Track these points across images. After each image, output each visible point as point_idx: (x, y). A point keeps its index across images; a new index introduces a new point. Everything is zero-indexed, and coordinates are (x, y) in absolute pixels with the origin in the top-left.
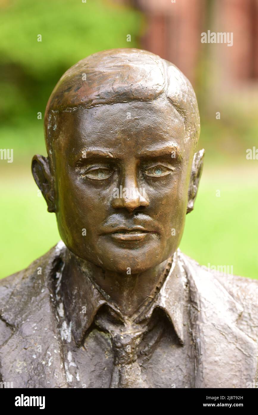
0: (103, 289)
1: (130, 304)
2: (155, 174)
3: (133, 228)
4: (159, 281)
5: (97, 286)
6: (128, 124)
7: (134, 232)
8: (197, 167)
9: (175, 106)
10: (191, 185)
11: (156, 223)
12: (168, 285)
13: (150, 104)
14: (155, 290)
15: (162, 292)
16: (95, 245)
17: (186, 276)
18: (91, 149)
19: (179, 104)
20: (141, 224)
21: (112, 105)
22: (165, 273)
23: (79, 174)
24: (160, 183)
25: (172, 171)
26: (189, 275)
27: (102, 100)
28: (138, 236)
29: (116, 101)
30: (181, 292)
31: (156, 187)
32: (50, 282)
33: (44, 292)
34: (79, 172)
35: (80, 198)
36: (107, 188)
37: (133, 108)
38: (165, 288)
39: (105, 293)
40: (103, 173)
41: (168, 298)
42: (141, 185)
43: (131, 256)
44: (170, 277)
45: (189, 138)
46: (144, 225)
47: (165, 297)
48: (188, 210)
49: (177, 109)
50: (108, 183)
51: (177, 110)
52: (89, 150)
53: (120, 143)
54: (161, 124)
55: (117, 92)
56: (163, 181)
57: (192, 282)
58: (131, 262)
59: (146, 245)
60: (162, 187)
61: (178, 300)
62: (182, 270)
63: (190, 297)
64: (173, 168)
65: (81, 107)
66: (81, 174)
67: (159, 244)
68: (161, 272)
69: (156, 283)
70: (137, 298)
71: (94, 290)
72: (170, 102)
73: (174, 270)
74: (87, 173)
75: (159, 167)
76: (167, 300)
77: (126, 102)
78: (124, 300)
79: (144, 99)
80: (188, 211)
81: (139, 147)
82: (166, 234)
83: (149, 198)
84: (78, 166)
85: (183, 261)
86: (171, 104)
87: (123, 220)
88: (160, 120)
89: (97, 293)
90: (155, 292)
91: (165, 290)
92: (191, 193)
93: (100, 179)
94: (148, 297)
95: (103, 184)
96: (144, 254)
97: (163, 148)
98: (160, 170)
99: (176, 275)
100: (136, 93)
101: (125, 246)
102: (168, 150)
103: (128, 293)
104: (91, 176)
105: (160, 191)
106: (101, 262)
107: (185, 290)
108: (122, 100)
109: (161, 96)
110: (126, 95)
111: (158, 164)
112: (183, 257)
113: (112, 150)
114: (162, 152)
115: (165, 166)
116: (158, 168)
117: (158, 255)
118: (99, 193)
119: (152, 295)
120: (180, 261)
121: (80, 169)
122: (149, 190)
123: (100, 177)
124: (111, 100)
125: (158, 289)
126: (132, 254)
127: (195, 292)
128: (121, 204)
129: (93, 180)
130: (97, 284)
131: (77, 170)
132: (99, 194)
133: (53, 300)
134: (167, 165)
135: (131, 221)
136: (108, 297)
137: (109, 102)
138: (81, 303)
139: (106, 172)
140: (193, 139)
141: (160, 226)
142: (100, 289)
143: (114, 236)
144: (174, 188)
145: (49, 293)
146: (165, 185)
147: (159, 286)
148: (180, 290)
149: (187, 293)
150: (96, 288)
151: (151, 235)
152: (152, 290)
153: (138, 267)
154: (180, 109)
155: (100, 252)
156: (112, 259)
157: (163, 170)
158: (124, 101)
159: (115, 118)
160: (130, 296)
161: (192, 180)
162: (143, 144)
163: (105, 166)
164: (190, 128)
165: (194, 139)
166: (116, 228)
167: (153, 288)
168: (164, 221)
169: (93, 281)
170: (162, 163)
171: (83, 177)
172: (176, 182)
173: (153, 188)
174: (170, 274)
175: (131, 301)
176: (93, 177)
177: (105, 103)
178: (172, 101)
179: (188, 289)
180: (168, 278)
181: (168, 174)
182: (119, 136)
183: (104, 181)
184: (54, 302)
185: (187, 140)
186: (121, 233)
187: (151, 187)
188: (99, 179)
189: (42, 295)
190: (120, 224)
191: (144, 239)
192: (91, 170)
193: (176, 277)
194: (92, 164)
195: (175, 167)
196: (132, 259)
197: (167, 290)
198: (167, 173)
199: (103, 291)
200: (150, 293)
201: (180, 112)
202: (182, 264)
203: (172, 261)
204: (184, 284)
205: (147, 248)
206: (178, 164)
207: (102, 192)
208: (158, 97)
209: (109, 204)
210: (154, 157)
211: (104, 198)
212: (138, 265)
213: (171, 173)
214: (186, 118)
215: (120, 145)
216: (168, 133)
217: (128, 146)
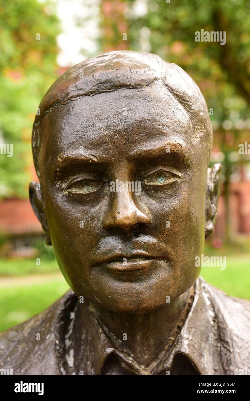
0: (113, 333)
1: (146, 350)
2: (156, 182)
3: (132, 254)
4: (181, 318)
5: (106, 329)
6: (115, 118)
7: (135, 259)
8: (212, 181)
9: (176, 95)
10: (207, 202)
11: (163, 246)
12: (191, 323)
13: (142, 91)
14: (176, 329)
15: (184, 333)
16: (89, 279)
17: (212, 309)
18: (69, 153)
19: (181, 94)
20: (144, 248)
21: (93, 97)
22: (187, 307)
23: (61, 190)
24: (165, 193)
25: (179, 177)
26: (216, 308)
27: (80, 91)
28: (139, 264)
29: (98, 91)
30: (208, 330)
31: (159, 198)
32: (58, 325)
33: (49, 338)
34: (61, 187)
35: (64, 219)
36: (96, 205)
37: (121, 97)
38: (188, 328)
39: (115, 337)
40: (90, 186)
41: (192, 340)
42: (140, 198)
43: (134, 291)
44: (193, 312)
45: (198, 139)
46: (146, 249)
47: (188, 339)
48: (206, 231)
49: (179, 100)
50: (96, 198)
51: (180, 102)
52: (65, 156)
53: (105, 142)
54: (158, 115)
55: (98, 80)
56: (168, 191)
57: (220, 316)
58: (135, 299)
59: (153, 276)
60: (168, 198)
61: (205, 339)
62: (208, 303)
63: (219, 335)
64: (180, 174)
65: (57, 106)
66: (63, 189)
67: (171, 273)
68: (183, 308)
69: (176, 321)
70: (153, 342)
71: (101, 335)
72: (169, 90)
73: (197, 303)
74: (69, 187)
75: (161, 172)
76: (190, 342)
77: (111, 90)
78: (138, 345)
79: (133, 85)
80: (207, 233)
81: (131, 146)
82: (178, 259)
83: (151, 213)
84: (59, 180)
85: (208, 292)
86: (171, 92)
87: (119, 245)
88: (156, 110)
89: (104, 338)
90: (177, 333)
91: (187, 330)
92: (209, 212)
93: (86, 193)
94: (167, 339)
95: (90, 199)
96: (151, 287)
97: (163, 144)
98: (162, 177)
99: (201, 310)
100: (123, 78)
101: (125, 278)
103: (142, 336)
104: (74, 191)
105: (165, 204)
106: (99, 301)
107: (213, 326)
108: (105, 89)
109: (156, 82)
110: (110, 82)
111: (159, 169)
112: (208, 288)
113: (96, 152)
114: (162, 150)
115: (168, 171)
116: (160, 175)
117: (170, 287)
118: (86, 212)
119: (173, 336)
120: (206, 292)
121: (60, 183)
122: (151, 204)
123: (86, 191)
124: (91, 90)
125: (180, 328)
126: (134, 288)
127: (225, 329)
128: (112, 222)
129: (77, 194)
130: (106, 327)
131: (57, 186)
132: (87, 214)
133: (58, 348)
134: (172, 170)
135: (129, 245)
136: (119, 342)
137: (89, 93)
138: (88, 351)
139: (93, 183)
140: (204, 143)
141: (169, 249)
142: (109, 333)
143: (109, 266)
144: (183, 199)
145: (54, 340)
146: (171, 196)
147: (180, 324)
148: (207, 327)
149: (215, 330)
150: (104, 332)
151: (158, 262)
152: (172, 330)
153: (144, 305)
154: (183, 100)
155: (96, 288)
156: (110, 297)
157: (167, 177)
158: (109, 91)
159: (97, 111)
160: (145, 340)
161: (209, 196)
162: (135, 142)
163: (91, 176)
164: (199, 128)
165: (206, 144)
166: (111, 255)
167: (173, 328)
168: (174, 243)
169: (101, 323)
170: (164, 167)
171: (65, 193)
172: (185, 191)
173: (156, 200)
174: (192, 309)
175: (147, 346)
176: (77, 192)
177: (83, 95)
178: (171, 88)
179: (216, 325)
180: (190, 313)
181: (174, 181)
182: (103, 133)
183: (91, 195)
184: (59, 350)
185: (196, 141)
186: (118, 261)
187: (153, 200)
188: (84, 193)
189: (47, 342)
190: (115, 249)
191: (149, 267)
192: (73, 182)
193: (201, 312)
194: (74, 175)
195: (183, 172)
196: (135, 295)
197: (190, 329)
198: (172, 180)
199: (113, 334)
200: (169, 334)
201: (183, 105)
202: (208, 295)
203: (195, 293)
204: (211, 319)
205: (155, 279)
206: (186, 169)
207: (90, 210)
208: (152, 83)
209: (100, 225)
210: (151, 157)
211: (93, 219)
212: (144, 303)
213: (178, 181)
214: (192, 114)
215: (105, 145)
216: (168, 127)
217: (117, 146)
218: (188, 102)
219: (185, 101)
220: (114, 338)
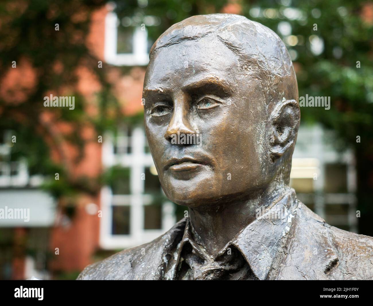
1: (215, 244)
2: (204, 107)
3: (182, 159)
5: (193, 228)
7: (185, 163)
9: (225, 43)
11: (206, 153)
13: (198, 41)
17: (290, 226)
19: (231, 43)
21: (168, 47)
23: (149, 115)
24: (209, 115)
25: (221, 103)
28: (187, 166)
29: (171, 43)
31: (205, 119)
34: (149, 113)
37: (183, 46)
42: (193, 119)
43: (184, 187)
45: (247, 76)
49: (228, 47)
50: (167, 119)
53: (169, 78)
54: (204, 58)
55: (172, 35)
56: (211, 113)
57: (292, 230)
58: (184, 192)
59: (199, 176)
60: (211, 118)
62: (289, 221)
64: (222, 101)
72: (220, 40)
74: (152, 112)
75: (207, 99)
77: (178, 42)
78: (210, 240)
79: (192, 37)
81: (184, 80)
84: (148, 108)
85: (295, 214)
88: (204, 54)
93: (160, 116)
95: (163, 120)
96: (195, 184)
97: (204, 78)
98: (209, 103)
100: (186, 33)
102: (208, 79)
104: (154, 114)
105: (209, 123)
107: (284, 238)
108: (175, 42)
109: (210, 34)
110: (178, 37)
111: (206, 97)
113: (162, 85)
114: (203, 82)
116: (206, 101)
117: (211, 186)
118: (160, 129)
120: (293, 214)
121: (149, 110)
122: (200, 123)
123: (161, 114)
124: (167, 43)
126: (185, 184)
129: (156, 117)
131: (147, 112)
132: (160, 131)
134: (215, 97)
135: (181, 152)
136: (199, 238)
137: (166, 45)
139: (166, 109)
142: (194, 231)
144: (222, 119)
146: (214, 117)
150: (190, 230)
154: (232, 47)
156: (171, 191)
160: (215, 236)
162: (187, 77)
163: (164, 104)
170: (209, 95)
171: (151, 117)
172: (225, 113)
173: (203, 120)
177: (163, 46)
178: (222, 38)
179: (287, 237)
181: (216, 105)
182: (168, 72)
183: (163, 117)
185: (243, 77)
186: (176, 164)
192: (153, 108)
194: (155, 103)
195: (225, 100)
196: (185, 189)
199: (196, 232)
201: (232, 50)
202: (293, 217)
205: (199, 179)
206: (228, 97)
207: (163, 128)
208: (206, 35)
213: (220, 106)
214: (241, 56)
215: (169, 80)
216: (210, 65)
217: (175, 80)
218: (236, 48)
219: (234, 47)
220: (196, 235)
